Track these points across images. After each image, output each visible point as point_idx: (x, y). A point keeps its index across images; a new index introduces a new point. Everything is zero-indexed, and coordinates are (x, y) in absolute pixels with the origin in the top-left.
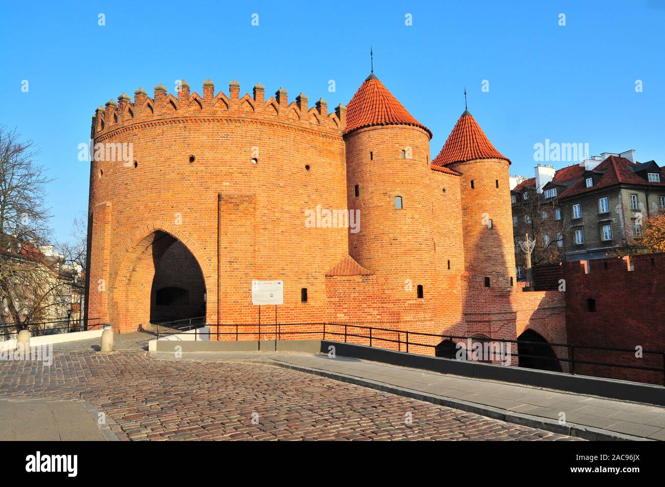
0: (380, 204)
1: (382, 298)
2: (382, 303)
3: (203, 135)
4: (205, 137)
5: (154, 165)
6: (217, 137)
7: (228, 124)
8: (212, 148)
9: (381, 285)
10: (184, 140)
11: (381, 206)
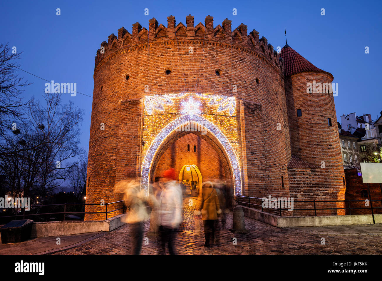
0: (319, 122)
1: (325, 184)
2: (325, 188)
3: (226, 56)
4: (228, 58)
5: (188, 73)
6: (236, 60)
7: (242, 52)
8: (233, 66)
9: (324, 176)
10: (213, 58)
11: (320, 123)
